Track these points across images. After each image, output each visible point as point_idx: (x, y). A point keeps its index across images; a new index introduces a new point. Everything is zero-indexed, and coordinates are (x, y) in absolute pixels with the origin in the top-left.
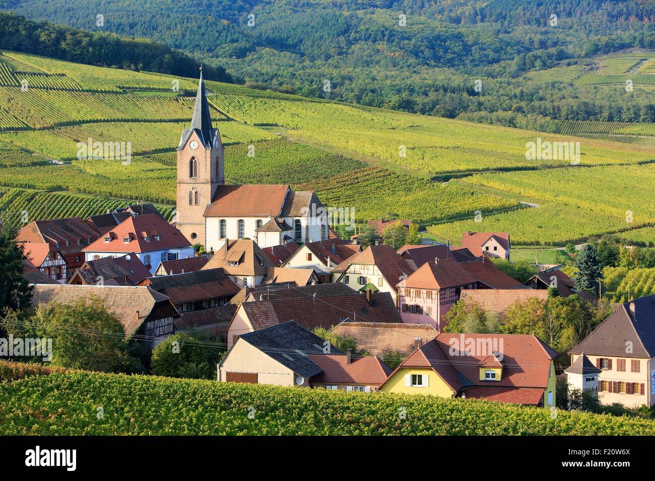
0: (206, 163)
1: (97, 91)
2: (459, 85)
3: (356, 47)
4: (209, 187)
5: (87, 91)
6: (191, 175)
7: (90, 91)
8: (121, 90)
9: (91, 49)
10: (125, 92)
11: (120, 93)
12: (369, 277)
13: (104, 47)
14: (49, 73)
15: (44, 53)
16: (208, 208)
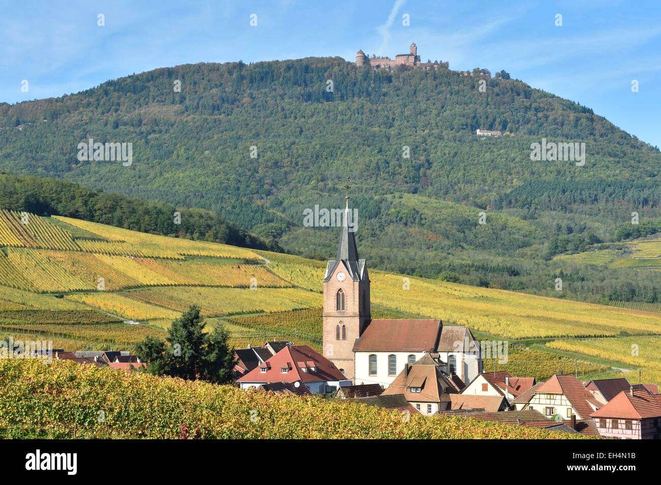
0: (354, 296)
1: (159, 258)
2: (498, 266)
3: (390, 229)
4: (357, 320)
5: (149, 257)
6: (338, 308)
7: (152, 257)
8: (183, 257)
9: (147, 217)
10: (187, 259)
11: (182, 260)
12: (556, 407)
13: (160, 216)
15: (101, 220)
16: (357, 342)
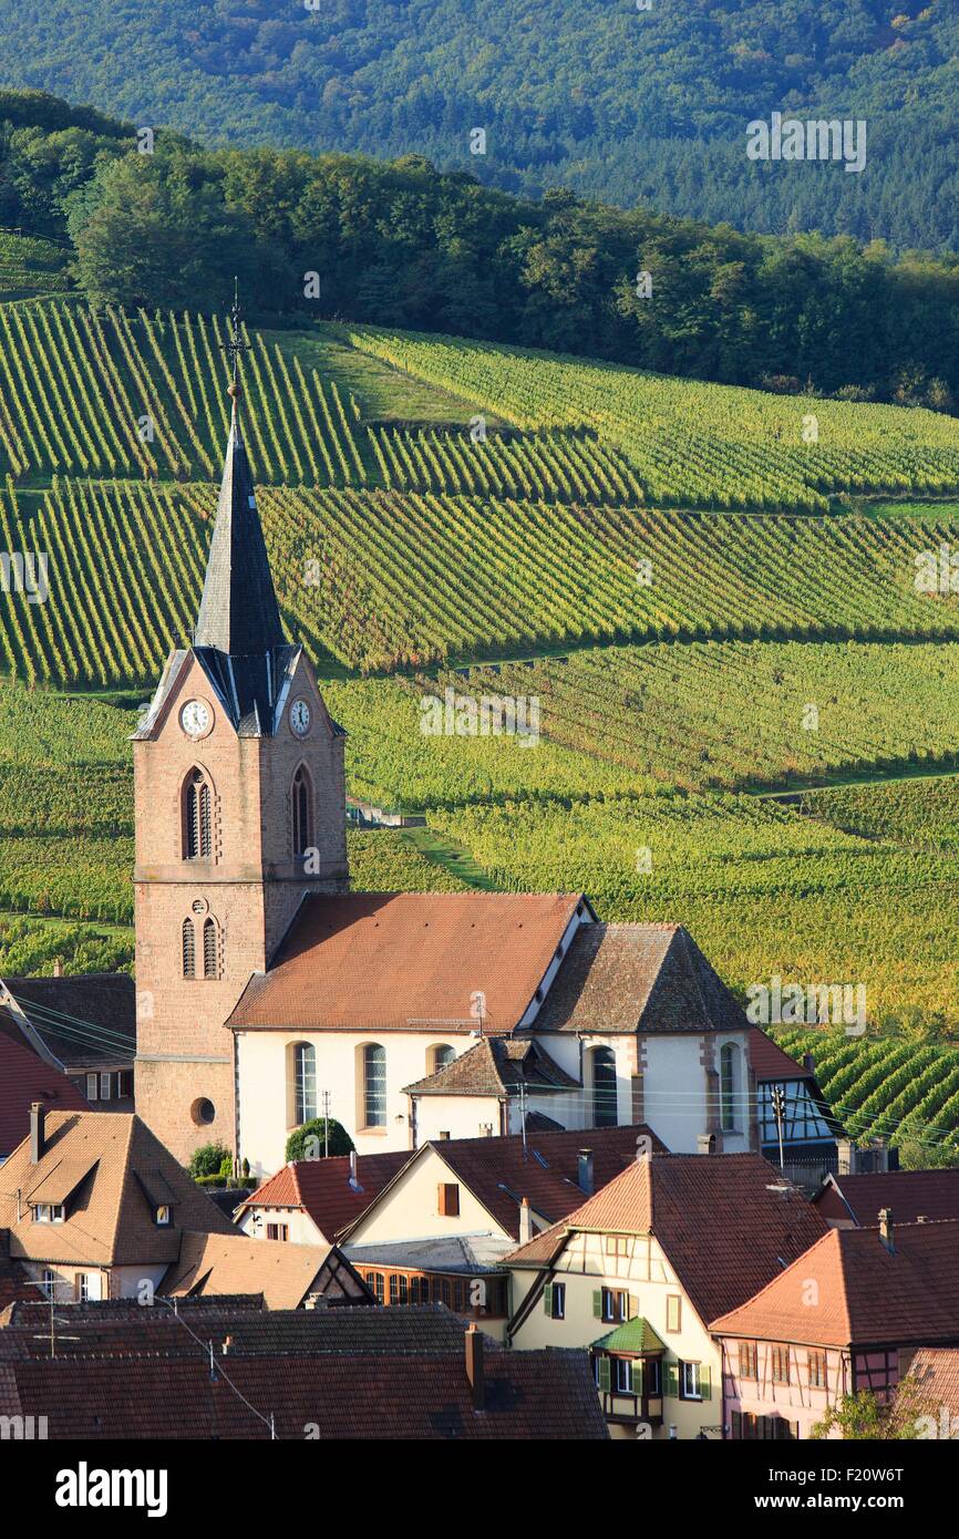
0: (244, 799)
1: (714, 504)
4: (255, 899)
5: (668, 502)
6: (189, 851)
7: (685, 502)
8: (822, 500)
9: (747, 316)
10: (837, 509)
11: (818, 511)
12: (634, 1289)
13: (808, 306)
14: (522, 426)
15: (546, 335)
16: (252, 989)
